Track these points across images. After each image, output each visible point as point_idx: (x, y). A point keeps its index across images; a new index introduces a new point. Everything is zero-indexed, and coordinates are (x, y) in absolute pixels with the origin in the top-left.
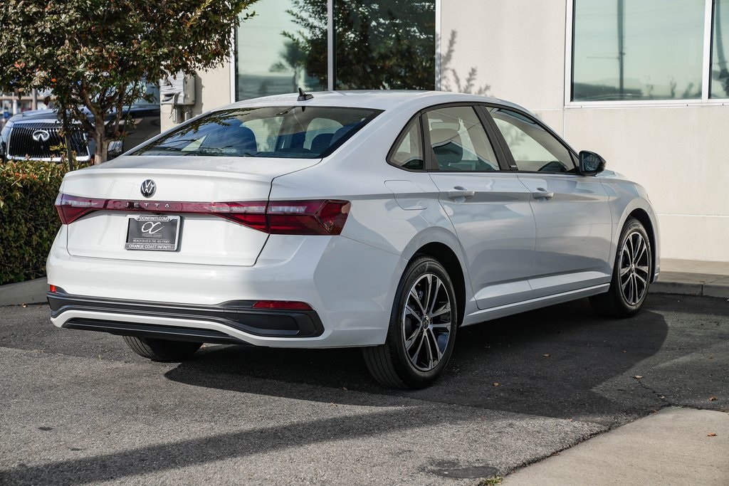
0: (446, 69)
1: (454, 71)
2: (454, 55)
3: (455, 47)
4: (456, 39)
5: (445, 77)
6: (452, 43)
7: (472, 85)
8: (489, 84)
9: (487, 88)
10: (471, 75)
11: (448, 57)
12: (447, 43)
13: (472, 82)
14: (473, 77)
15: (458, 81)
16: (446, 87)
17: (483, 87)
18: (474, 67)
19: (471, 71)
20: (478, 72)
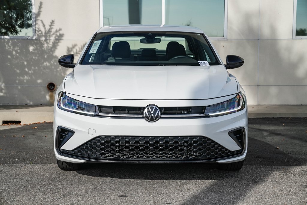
0: (38, 20)
1: (42, 21)
2: (42, 13)
3: (42, 10)
4: (42, 6)
5: (37, 24)
6: (40, 7)
7: (52, 28)
8: (61, 28)
9: (60, 30)
10: (51, 23)
11: (38, 14)
12: (38, 7)
13: (52, 27)
14: (53, 24)
15: (44, 26)
16: (38, 29)
17: (58, 29)
18: (53, 20)
19: (51, 21)
20: (55, 22)
